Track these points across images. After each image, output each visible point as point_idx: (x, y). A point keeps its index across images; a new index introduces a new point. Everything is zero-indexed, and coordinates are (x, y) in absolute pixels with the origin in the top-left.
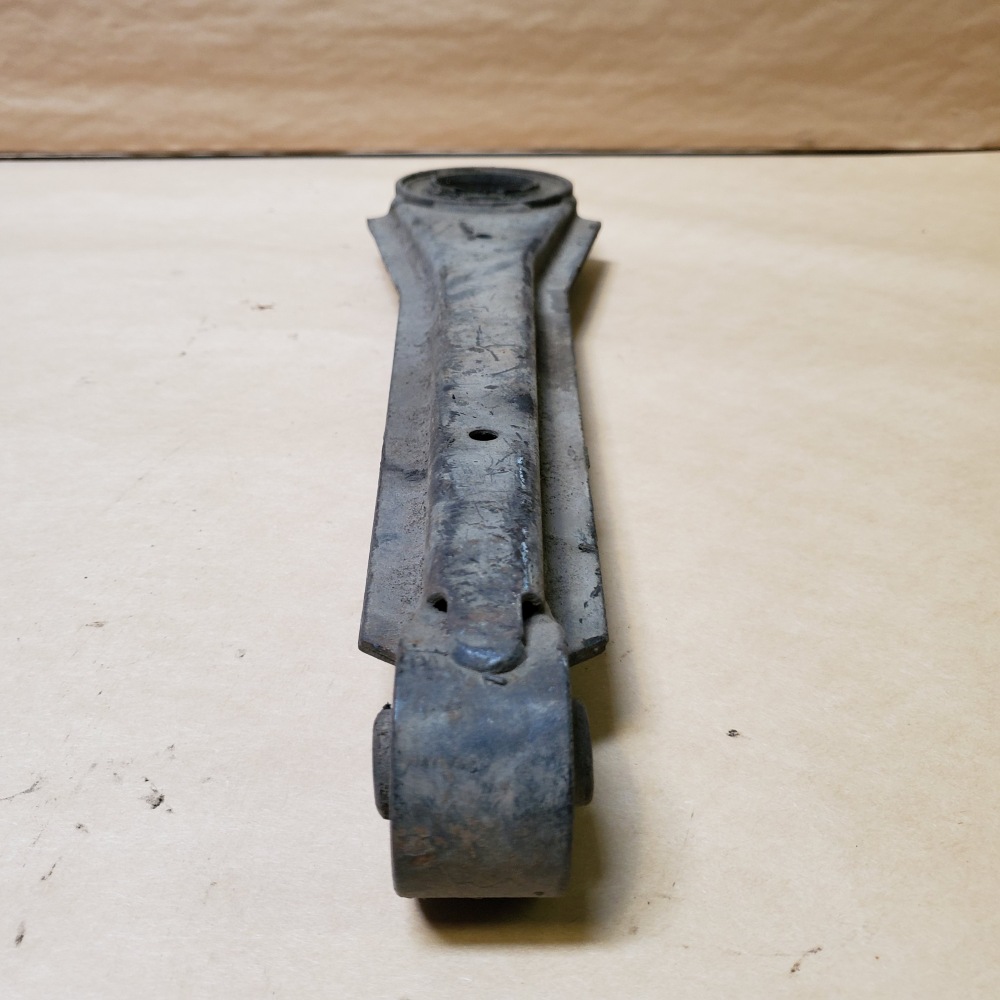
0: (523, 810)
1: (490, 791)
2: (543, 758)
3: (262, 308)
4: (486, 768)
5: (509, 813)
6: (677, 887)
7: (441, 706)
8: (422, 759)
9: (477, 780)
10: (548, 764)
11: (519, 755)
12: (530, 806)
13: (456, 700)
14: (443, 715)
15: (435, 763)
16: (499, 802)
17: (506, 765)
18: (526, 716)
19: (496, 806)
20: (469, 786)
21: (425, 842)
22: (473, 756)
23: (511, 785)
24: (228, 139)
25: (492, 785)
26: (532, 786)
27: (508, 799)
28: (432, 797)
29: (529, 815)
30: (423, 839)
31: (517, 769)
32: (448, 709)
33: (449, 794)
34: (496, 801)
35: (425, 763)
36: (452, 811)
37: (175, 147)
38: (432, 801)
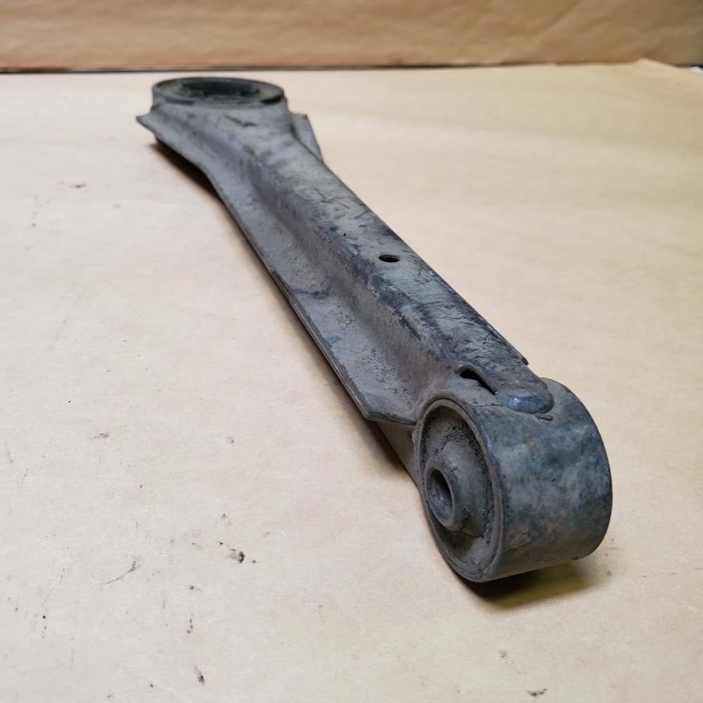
0: (585, 501)
1: (564, 492)
2: (592, 464)
3: (78, 187)
4: (560, 477)
5: (576, 505)
6: (615, 541)
7: (520, 441)
8: (519, 478)
9: (556, 486)
10: (595, 468)
11: (578, 464)
12: (589, 497)
13: (527, 435)
14: (523, 446)
15: (528, 480)
16: (570, 499)
17: (571, 473)
18: (574, 439)
19: (568, 502)
20: (552, 491)
21: (525, 536)
22: (550, 470)
23: (577, 485)
25: (565, 488)
26: (588, 484)
27: (575, 495)
28: (530, 503)
29: (588, 503)
30: (524, 534)
31: (578, 474)
32: (525, 441)
33: (540, 499)
34: (568, 498)
35: (522, 481)
36: (543, 510)
38: (530, 506)
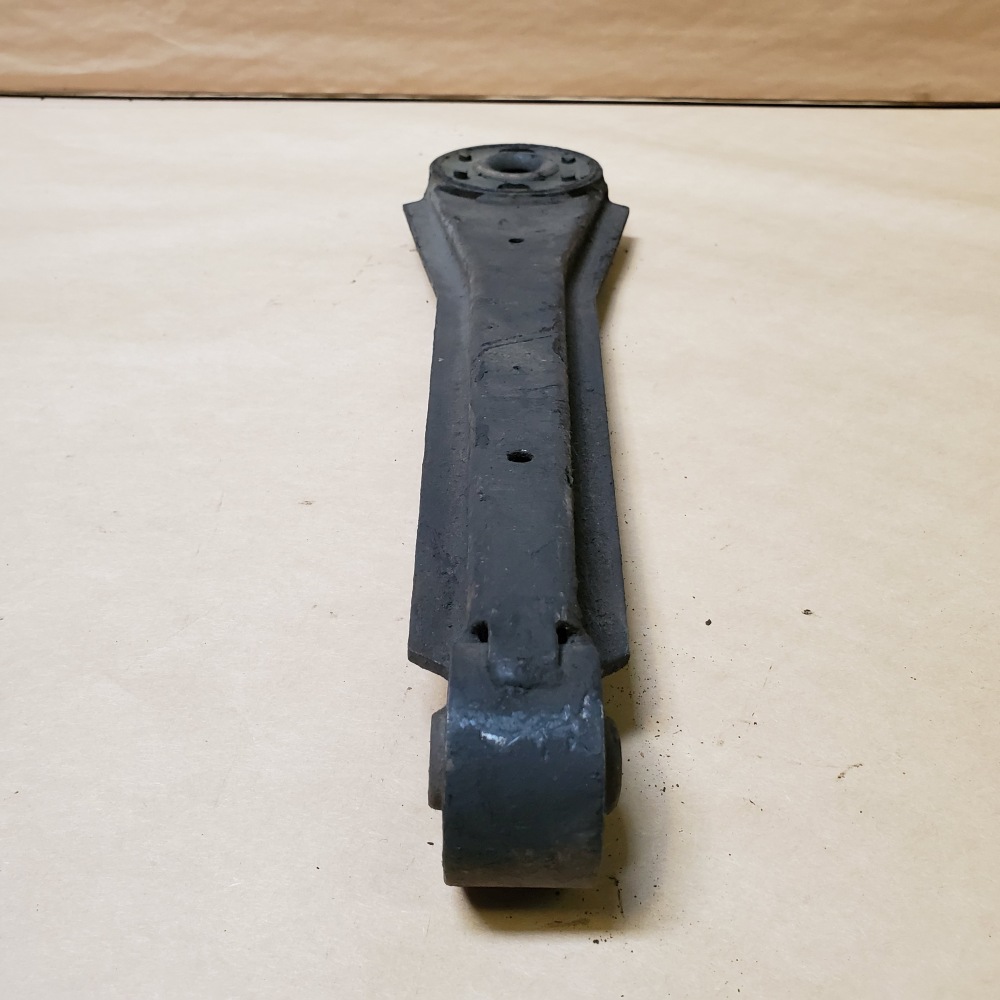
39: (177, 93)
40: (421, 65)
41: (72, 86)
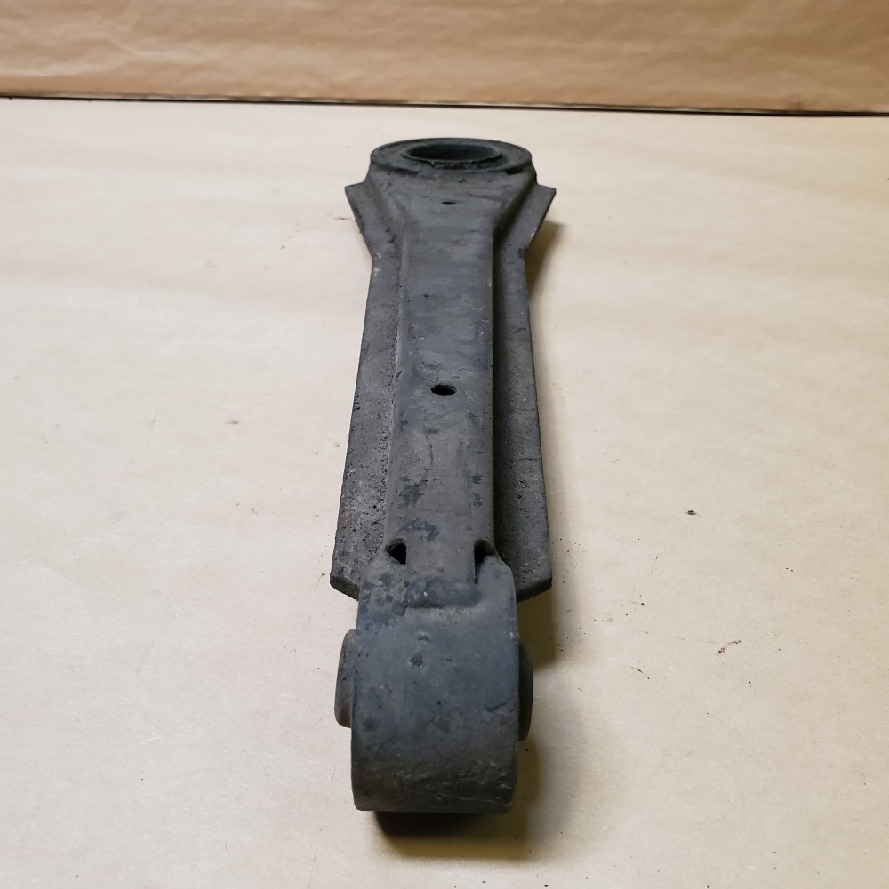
24: (311, 88)
37: (269, 94)
39: (131, 95)
40: (350, 72)
41: (37, 87)
